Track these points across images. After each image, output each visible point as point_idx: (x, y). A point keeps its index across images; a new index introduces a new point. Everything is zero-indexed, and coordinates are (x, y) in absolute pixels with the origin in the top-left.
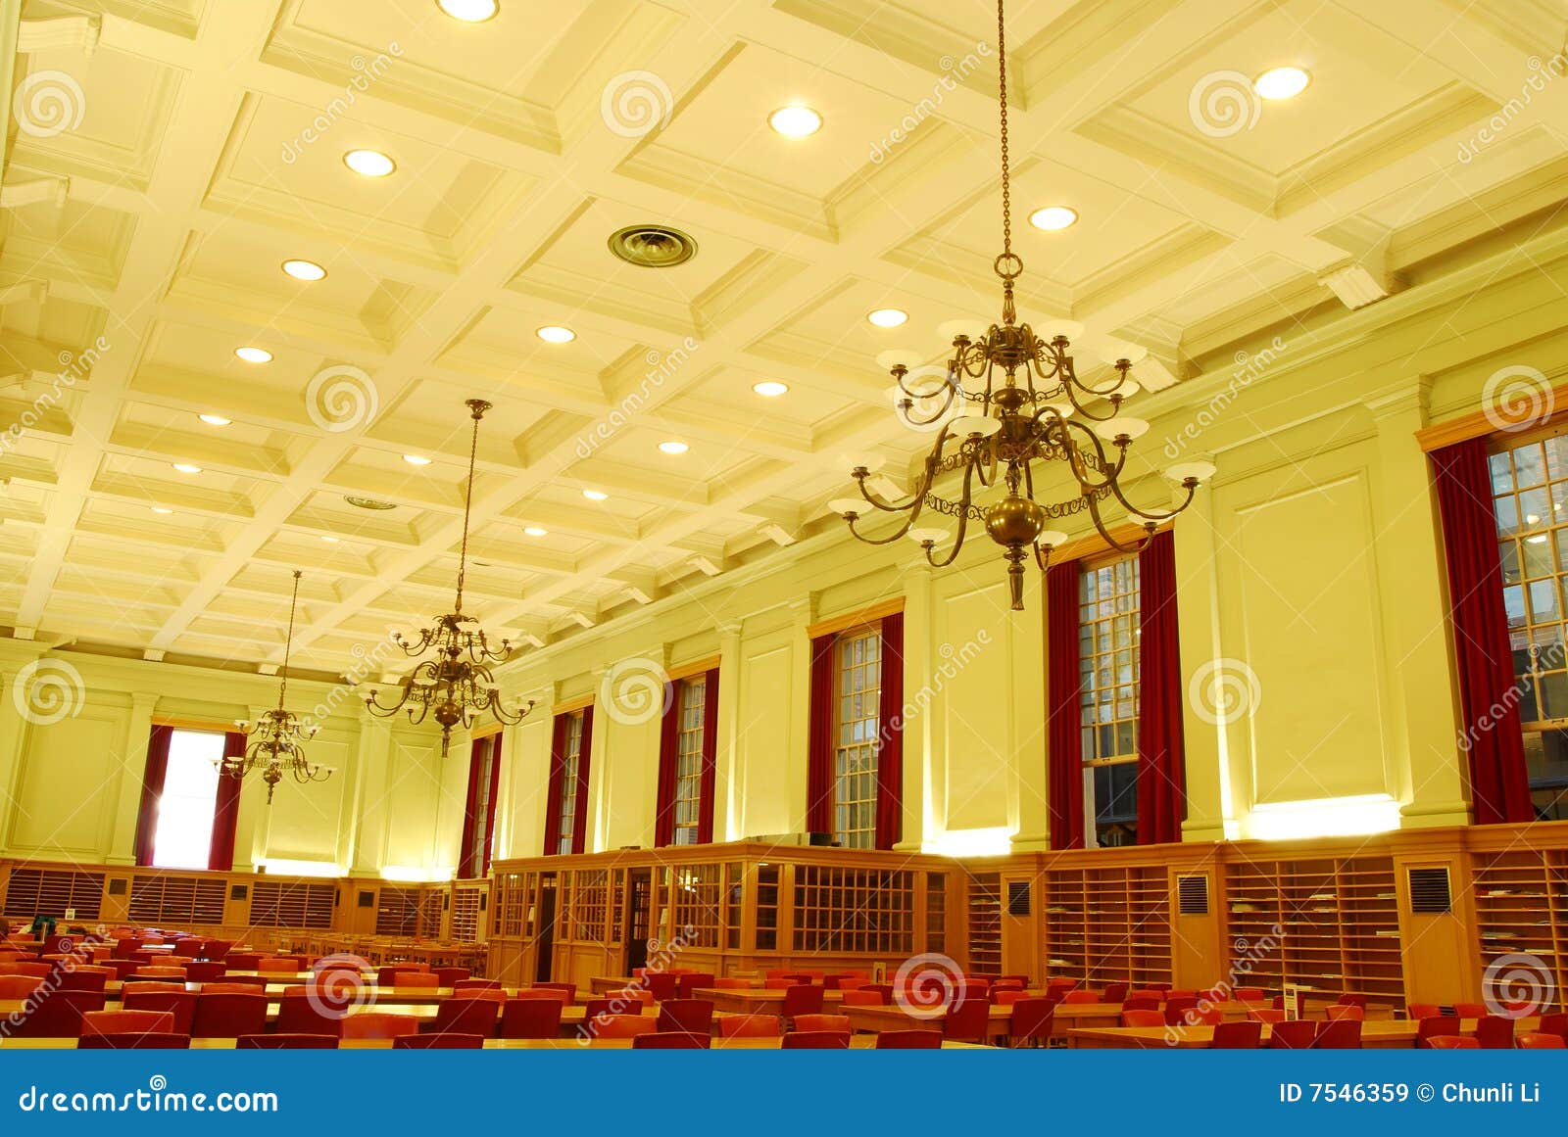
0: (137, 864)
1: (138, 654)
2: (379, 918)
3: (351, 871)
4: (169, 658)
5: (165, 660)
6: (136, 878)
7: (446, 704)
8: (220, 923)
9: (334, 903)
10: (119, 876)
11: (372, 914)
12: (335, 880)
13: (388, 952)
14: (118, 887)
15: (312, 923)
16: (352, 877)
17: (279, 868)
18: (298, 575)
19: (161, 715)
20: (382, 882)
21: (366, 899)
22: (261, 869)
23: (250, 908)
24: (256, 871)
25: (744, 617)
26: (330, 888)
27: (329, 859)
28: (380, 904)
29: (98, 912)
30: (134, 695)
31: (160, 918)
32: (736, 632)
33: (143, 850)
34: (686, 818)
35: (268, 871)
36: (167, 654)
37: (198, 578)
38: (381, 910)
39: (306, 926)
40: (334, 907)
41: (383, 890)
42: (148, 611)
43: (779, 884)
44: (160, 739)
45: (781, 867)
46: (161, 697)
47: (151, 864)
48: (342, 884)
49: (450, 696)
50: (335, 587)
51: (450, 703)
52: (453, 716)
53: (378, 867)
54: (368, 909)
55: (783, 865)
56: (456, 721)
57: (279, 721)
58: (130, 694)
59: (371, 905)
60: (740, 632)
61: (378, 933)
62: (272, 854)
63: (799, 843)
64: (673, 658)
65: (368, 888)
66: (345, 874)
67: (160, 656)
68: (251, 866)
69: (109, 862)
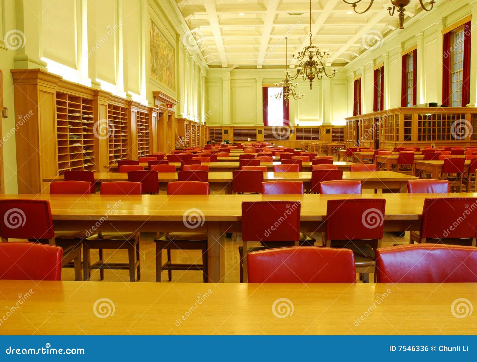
0: (264, 125)
1: (255, 67)
2: (332, 137)
3: (323, 124)
4: (264, 67)
5: (263, 68)
6: (265, 129)
7: (310, 74)
8: (288, 140)
9: (319, 133)
10: (260, 129)
11: (330, 135)
12: (319, 127)
13: (322, 146)
14: (260, 132)
15: (314, 139)
16: (323, 125)
17: (303, 124)
18: (286, 38)
19: (264, 84)
20: (333, 126)
21: (328, 131)
22: (298, 125)
23: (296, 136)
24: (296, 125)
25: (423, 30)
26: (318, 129)
27: (317, 120)
28: (332, 133)
29: (256, 139)
30: (257, 79)
31: (272, 139)
32: (421, 36)
33: (265, 121)
34: (410, 99)
35: (299, 125)
36: (263, 66)
37: (260, 44)
38: (333, 134)
39: (312, 140)
40: (319, 134)
41: (333, 128)
42: (254, 55)
43: (412, 120)
44: (265, 90)
45: (412, 115)
46: (264, 79)
47: (268, 125)
48: (320, 127)
49: (311, 71)
50: (299, 39)
51: (311, 73)
52: (312, 77)
53: (331, 121)
54: (329, 134)
55: (413, 114)
56: (314, 78)
57: (287, 82)
58: (255, 79)
59: (330, 133)
60: (423, 36)
61: (333, 141)
62: (301, 120)
63: (426, 106)
64: (405, 47)
65: (328, 128)
66: (321, 125)
67: (261, 67)
68: (295, 124)
69: (257, 125)
